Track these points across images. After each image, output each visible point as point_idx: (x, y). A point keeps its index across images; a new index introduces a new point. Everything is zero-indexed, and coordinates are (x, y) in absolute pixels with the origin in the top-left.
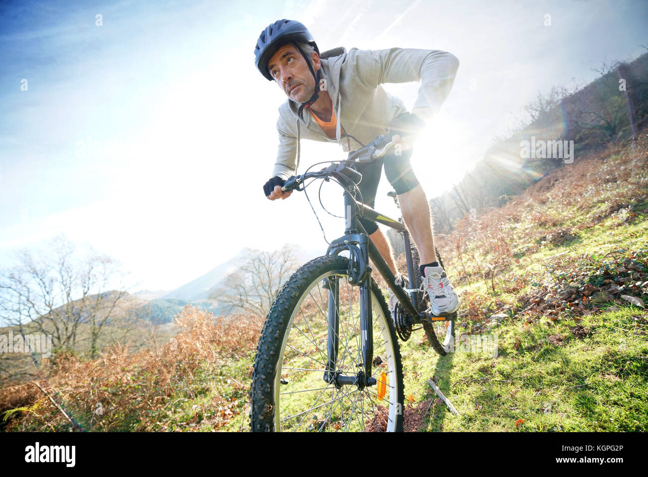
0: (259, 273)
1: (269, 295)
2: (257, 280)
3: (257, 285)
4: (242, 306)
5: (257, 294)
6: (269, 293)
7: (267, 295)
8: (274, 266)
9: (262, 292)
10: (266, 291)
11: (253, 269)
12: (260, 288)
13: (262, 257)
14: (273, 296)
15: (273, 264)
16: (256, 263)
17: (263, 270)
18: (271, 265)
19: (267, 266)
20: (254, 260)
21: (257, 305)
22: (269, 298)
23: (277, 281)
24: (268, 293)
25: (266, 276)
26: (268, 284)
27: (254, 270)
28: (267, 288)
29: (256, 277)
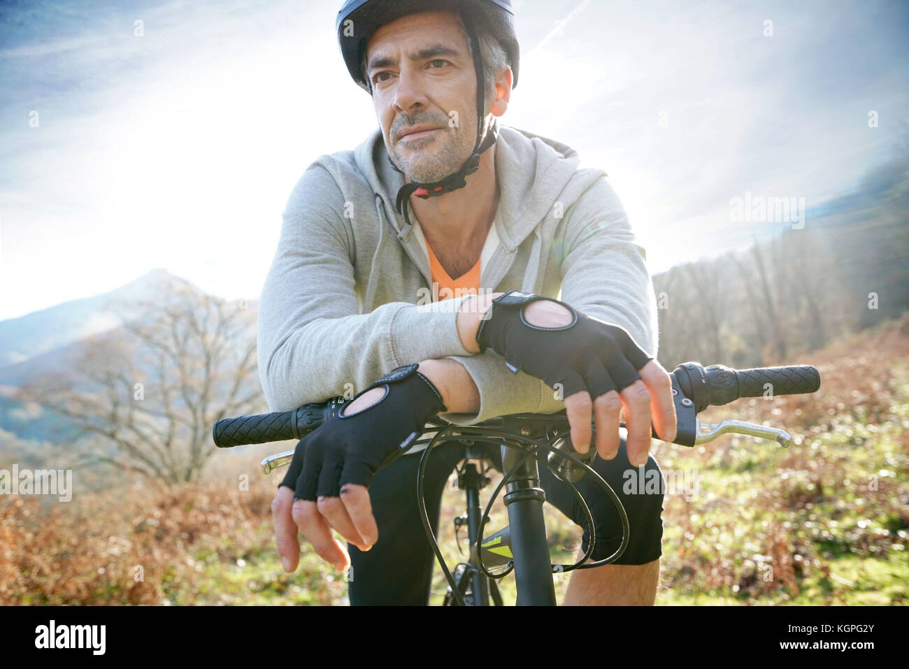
0: (183, 354)
1: (196, 419)
2: (173, 374)
3: (168, 384)
4: (112, 436)
5: (163, 410)
6: (199, 413)
7: (190, 419)
8: (228, 345)
9: (178, 406)
10: (190, 405)
11: (166, 338)
12: (174, 394)
13: (200, 313)
14: (206, 424)
15: (227, 339)
16: (181, 328)
17: (193, 345)
18: (221, 339)
19: (210, 338)
20: (175, 317)
21: (156, 439)
22: (195, 429)
23: (229, 387)
24: (194, 412)
25: (200, 365)
26: (201, 391)
27: (170, 343)
28: (195, 399)
29: (169, 362)
